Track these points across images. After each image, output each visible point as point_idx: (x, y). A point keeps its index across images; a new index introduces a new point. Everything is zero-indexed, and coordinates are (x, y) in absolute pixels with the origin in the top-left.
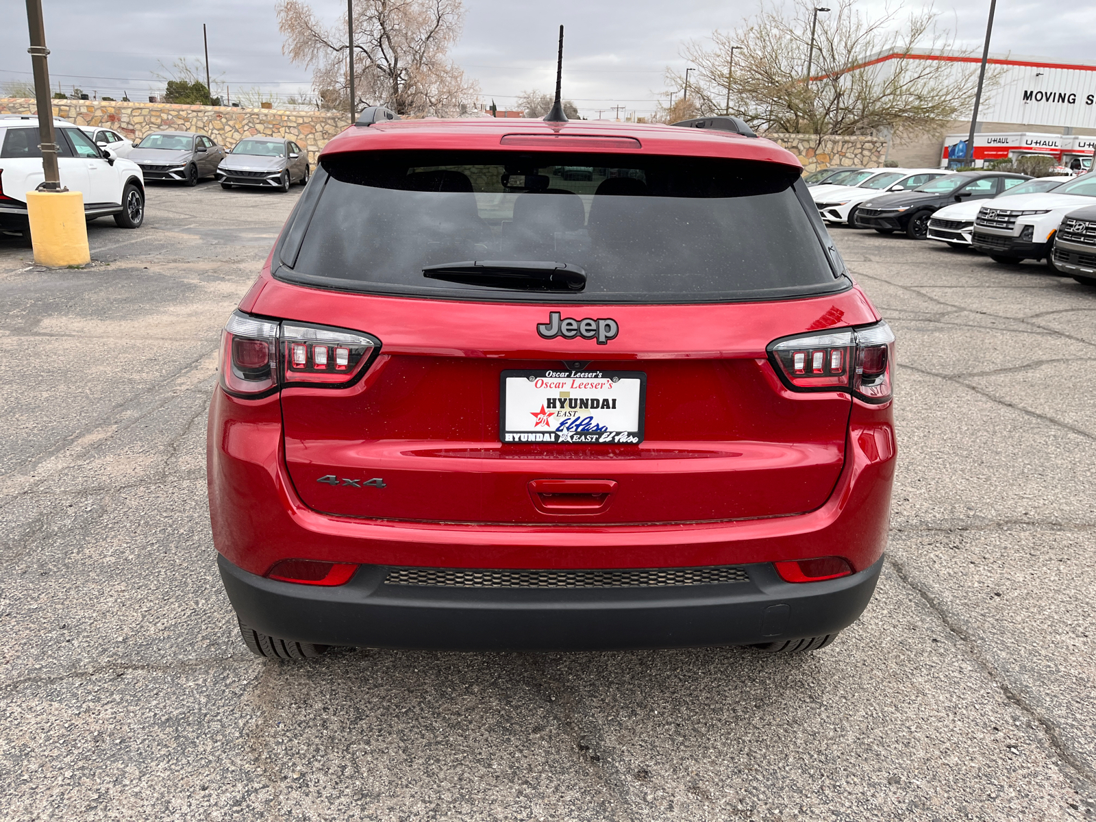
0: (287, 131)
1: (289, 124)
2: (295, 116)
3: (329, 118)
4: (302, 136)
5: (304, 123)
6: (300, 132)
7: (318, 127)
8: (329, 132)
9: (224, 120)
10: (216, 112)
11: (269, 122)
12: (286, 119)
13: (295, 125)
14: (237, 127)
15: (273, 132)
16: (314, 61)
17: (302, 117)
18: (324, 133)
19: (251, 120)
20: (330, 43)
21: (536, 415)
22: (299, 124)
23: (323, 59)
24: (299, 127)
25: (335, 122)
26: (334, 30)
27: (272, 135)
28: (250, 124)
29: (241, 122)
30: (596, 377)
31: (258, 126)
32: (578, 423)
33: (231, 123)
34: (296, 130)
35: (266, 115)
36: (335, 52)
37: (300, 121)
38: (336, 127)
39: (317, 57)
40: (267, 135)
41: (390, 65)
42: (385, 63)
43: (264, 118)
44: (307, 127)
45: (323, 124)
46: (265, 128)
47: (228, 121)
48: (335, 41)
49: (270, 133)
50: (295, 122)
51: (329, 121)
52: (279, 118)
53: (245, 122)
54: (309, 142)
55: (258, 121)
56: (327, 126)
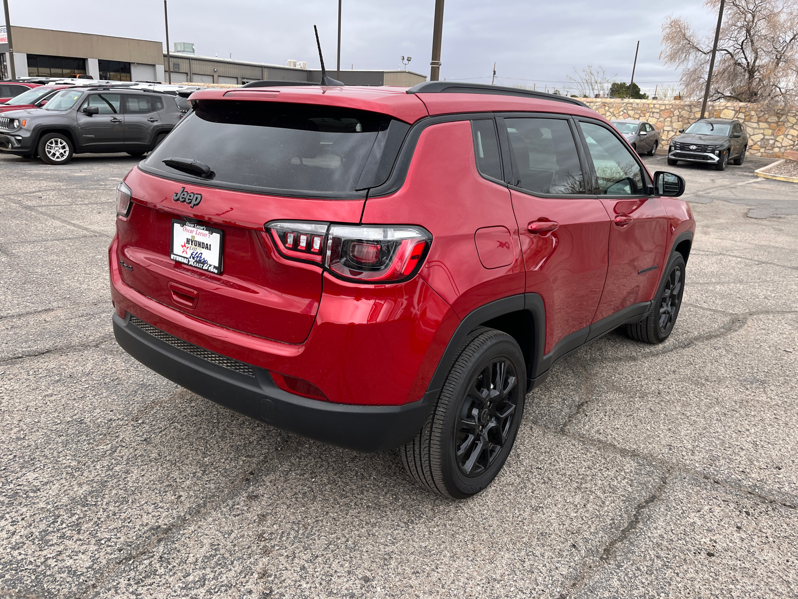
0: (651, 115)
1: (654, 110)
2: (660, 104)
3: (686, 105)
4: (662, 119)
5: (666, 109)
6: (660, 116)
7: (676, 113)
8: (684, 116)
9: (607, 108)
10: (603, 103)
11: (638, 109)
12: (652, 106)
13: (658, 111)
14: (615, 113)
15: (640, 116)
16: (685, 63)
17: (665, 105)
18: (680, 116)
19: (626, 108)
20: (701, 49)
21: (183, 246)
22: (661, 110)
23: (692, 61)
24: (661, 113)
25: (691, 108)
26: (704, 39)
27: (639, 119)
28: (625, 111)
29: (618, 109)
30: (203, 229)
31: (630, 112)
32: (197, 255)
33: (611, 110)
34: (658, 115)
35: (638, 104)
36: (703, 55)
37: (663, 108)
38: (691, 112)
39: (688, 60)
40: (635, 118)
41: (748, 63)
42: (744, 61)
43: (636, 106)
44: (667, 112)
45: (680, 110)
46: (635, 113)
47: (609, 109)
48: (704, 47)
49: (637, 117)
50: (658, 109)
51: (686, 108)
52: (647, 106)
53: (622, 109)
54: (666, 124)
55: (631, 108)
56: (683, 112)
